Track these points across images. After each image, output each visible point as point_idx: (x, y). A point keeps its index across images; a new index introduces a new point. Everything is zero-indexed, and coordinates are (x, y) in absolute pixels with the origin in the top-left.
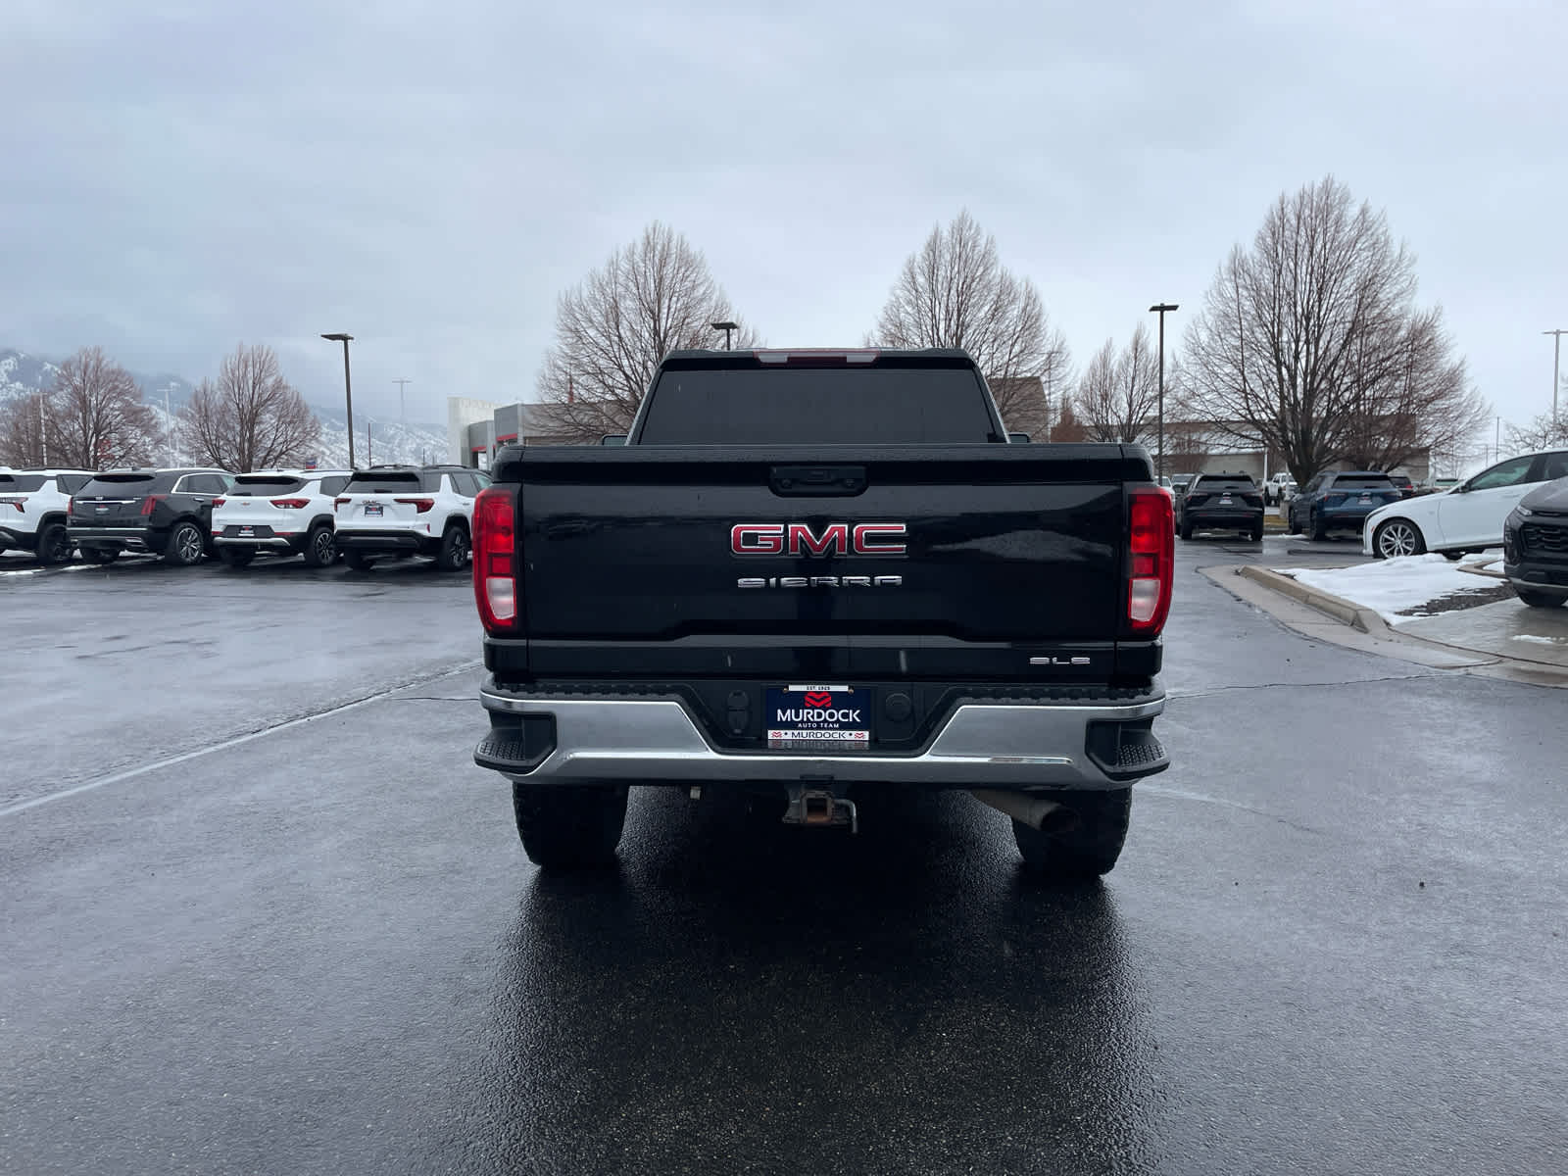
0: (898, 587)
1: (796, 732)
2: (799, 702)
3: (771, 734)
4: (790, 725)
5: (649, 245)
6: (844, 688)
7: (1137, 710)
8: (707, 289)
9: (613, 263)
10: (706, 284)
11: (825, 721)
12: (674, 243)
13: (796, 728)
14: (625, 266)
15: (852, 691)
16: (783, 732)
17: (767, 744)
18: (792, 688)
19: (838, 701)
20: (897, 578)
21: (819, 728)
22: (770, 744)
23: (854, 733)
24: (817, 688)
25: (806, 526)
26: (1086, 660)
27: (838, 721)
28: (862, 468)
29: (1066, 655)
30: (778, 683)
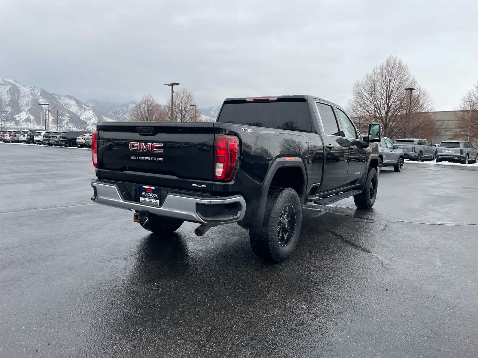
0: (162, 161)
1: (145, 198)
2: (145, 190)
3: (140, 198)
4: (144, 197)
5: (388, 63)
6: (153, 188)
7: (211, 202)
8: (408, 77)
9: (375, 71)
10: (408, 75)
11: (151, 196)
12: (397, 62)
13: (146, 198)
14: (379, 71)
15: (155, 189)
16: (143, 198)
17: (139, 201)
18: (144, 187)
19: (153, 191)
20: (162, 159)
21: (150, 198)
22: (140, 201)
23: (156, 200)
24: (148, 187)
25: (143, 143)
26: (205, 186)
27: (153, 197)
28: (153, 128)
29: (201, 184)
30: (141, 185)
